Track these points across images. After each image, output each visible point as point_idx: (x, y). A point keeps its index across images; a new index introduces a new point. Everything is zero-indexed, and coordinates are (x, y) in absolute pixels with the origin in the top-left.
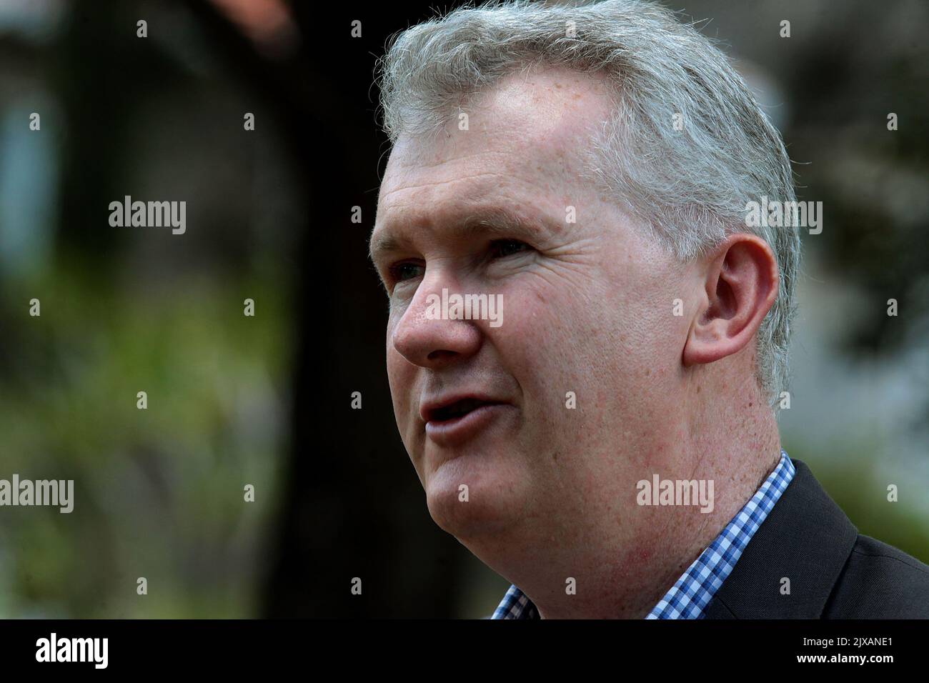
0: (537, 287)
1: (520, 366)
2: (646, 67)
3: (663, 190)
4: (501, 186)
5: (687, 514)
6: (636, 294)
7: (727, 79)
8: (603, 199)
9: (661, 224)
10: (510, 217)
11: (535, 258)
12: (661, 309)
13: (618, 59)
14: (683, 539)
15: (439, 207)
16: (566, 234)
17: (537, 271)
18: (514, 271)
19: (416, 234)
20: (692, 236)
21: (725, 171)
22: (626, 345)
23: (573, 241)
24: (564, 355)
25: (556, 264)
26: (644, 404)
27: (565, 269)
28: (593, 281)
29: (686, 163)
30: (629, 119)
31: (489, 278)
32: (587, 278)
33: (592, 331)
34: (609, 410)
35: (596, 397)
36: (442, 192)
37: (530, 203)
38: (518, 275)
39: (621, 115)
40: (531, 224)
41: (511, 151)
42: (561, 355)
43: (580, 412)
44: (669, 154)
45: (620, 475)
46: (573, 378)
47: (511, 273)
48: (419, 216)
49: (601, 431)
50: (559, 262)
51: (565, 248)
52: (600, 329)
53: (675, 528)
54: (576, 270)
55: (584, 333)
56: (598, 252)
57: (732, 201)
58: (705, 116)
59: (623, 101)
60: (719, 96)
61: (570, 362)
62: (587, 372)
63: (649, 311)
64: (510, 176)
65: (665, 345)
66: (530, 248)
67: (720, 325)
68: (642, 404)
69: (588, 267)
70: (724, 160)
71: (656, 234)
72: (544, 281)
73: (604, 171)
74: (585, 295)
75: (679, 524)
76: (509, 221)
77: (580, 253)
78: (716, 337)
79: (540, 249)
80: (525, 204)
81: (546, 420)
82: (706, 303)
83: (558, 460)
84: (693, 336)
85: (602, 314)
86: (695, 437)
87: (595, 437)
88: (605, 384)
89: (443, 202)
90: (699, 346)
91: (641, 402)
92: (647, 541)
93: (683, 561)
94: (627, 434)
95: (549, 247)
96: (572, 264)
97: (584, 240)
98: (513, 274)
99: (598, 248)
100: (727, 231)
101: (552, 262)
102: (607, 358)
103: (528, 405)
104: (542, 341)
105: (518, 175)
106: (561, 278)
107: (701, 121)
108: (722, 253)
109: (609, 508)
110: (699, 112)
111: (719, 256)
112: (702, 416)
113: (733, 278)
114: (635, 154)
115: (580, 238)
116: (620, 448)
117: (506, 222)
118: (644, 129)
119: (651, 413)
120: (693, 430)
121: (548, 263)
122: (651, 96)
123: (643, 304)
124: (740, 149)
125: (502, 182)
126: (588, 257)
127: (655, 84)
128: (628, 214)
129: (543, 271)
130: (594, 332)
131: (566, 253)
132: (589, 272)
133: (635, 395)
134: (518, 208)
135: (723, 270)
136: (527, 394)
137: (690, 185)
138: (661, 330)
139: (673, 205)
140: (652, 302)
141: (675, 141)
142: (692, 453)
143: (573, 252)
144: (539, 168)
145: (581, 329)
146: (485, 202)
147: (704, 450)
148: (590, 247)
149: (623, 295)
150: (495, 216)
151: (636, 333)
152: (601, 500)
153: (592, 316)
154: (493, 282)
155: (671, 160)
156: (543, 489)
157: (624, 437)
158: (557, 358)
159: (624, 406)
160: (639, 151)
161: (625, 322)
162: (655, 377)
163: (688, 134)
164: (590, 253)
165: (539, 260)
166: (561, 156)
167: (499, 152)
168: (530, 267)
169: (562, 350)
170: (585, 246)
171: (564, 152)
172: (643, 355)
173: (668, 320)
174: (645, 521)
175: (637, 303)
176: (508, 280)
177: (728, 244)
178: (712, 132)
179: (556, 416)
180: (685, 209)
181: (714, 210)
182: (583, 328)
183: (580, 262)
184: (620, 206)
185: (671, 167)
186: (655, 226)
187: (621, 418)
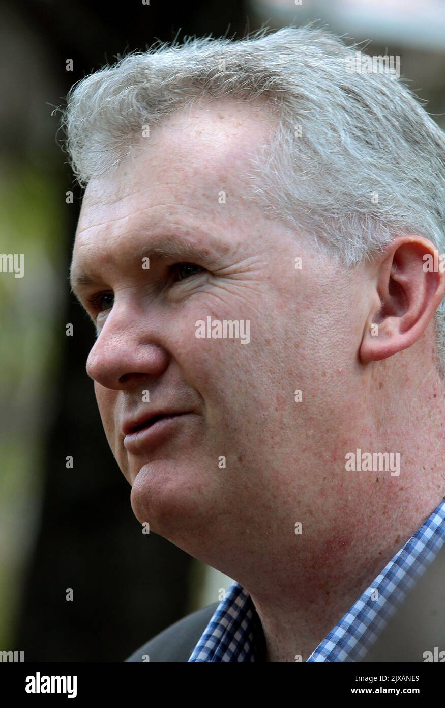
0: (211, 305)
1: (200, 378)
2: (302, 91)
3: (325, 203)
4: (171, 214)
5: (381, 503)
6: (307, 302)
7: (388, 93)
8: (267, 218)
9: (326, 235)
10: (181, 243)
11: (208, 279)
12: (333, 314)
13: (275, 86)
14: (379, 527)
15: (119, 240)
16: (235, 253)
17: (210, 291)
18: (191, 292)
19: (103, 269)
20: (358, 243)
21: (386, 179)
22: (300, 351)
23: (241, 260)
24: (240, 365)
25: (227, 282)
26: (324, 403)
27: (235, 286)
28: (263, 295)
29: (345, 176)
30: (287, 141)
31: (171, 301)
32: (257, 292)
33: (266, 341)
34: (290, 413)
35: (275, 401)
36: (120, 227)
37: (198, 228)
38: (194, 296)
39: (279, 137)
40: (201, 247)
41: (178, 181)
42: (238, 365)
43: (261, 417)
44: (328, 169)
45: (307, 471)
46: (251, 386)
47: (188, 296)
48: (103, 253)
49: (284, 433)
50: (230, 281)
51: (234, 267)
52: (274, 339)
53: (370, 517)
54: (246, 286)
55: (258, 343)
56: (266, 267)
57: (395, 207)
58: (362, 130)
59: (281, 125)
60: (377, 110)
61: (247, 371)
62: (264, 379)
63: (321, 317)
64: (178, 204)
65: (340, 347)
66: (203, 270)
67: (393, 323)
68: (321, 404)
69: (258, 282)
70: (383, 169)
71: (322, 244)
72: (217, 299)
73: (265, 191)
74: (256, 308)
75: (374, 513)
76: (181, 247)
77: (249, 270)
78: (389, 334)
79: (211, 270)
80: (193, 229)
81: (228, 426)
82: (378, 303)
83: (243, 463)
84: (367, 337)
85: (274, 325)
86: (382, 430)
87: (277, 439)
88: (283, 389)
89: (121, 237)
90: (373, 345)
91: (321, 402)
92: (343, 531)
93: (381, 548)
94: (311, 432)
95: (219, 268)
96: (242, 281)
97: (252, 258)
98: (190, 295)
99: (265, 263)
100: (392, 235)
101: (224, 281)
102: (282, 365)
103: (211, 413)
104: (218, 354)
105: (185, 202)
106: (232, 295)
107: (359, 135)
108: (390, 256)
109: (299, 502)
110: (356, 127)
111: (386, 260)
112: (387, 410)
113: (402, 278)
114: (295, 172)
115: (249, 255)
116: (304, 447)
117: (178, 248)
118: (301, 148)
119: (332, 412)
120: (379, 424)
121: (221, 283)
122: (307, 118)
123: (314, 311)
124: (399, 157)
125: (171, 211)
126: (257, 273)
127: (311, 105)
128: (294, 229)
129: (216, 290)
130: (268, 342)
131: (235, 272)
132: (259, 287)
133: (313, 396)
134: (187, 233)
135: (394, 271)
136: (208, 402)
137: (351, 196)
138: (335, 334)
139: (336, 216)
140: (323, 308)
141: (332, 157)
142: (380, 445)
143: (242, 270)
144: (204, 195)
145: (255, 341)
146: (158, 231)
147: (392, 442)
148: (258, 264)
149: (294, 306)
150: (168, 243)
151: (309, 339)
152: (289, 496)
153: (264, 327)
154: (174, 305)
155: (330, 174)
156: (232, 489)
157: (307, 436)
158: (234, 369)
159: (304, 407)
160: (298, 169)
161: (298, 330)
162: (332, 377)
163: (346, 149)
164: (259, 269)
165: (212, 281)
166: (224, 182)
167: (167, 184)
168: (204, 287)
169: (238, 361)
170: (252, 263)
171: (226, 178)
172: (318, 359)
173: (340, 323)
174: (339, 512)
175: (308, 310)
176: (186, 302)
177: (394, 247)
178: (371, 144)
179: (237, 422)
180: (349, 218)
181: (377, 216)
182: (256, 339)
183: (249, 279)
184: (285, 223)
185: (330, 180)
186: (321, 238)
187: (303, 419)
